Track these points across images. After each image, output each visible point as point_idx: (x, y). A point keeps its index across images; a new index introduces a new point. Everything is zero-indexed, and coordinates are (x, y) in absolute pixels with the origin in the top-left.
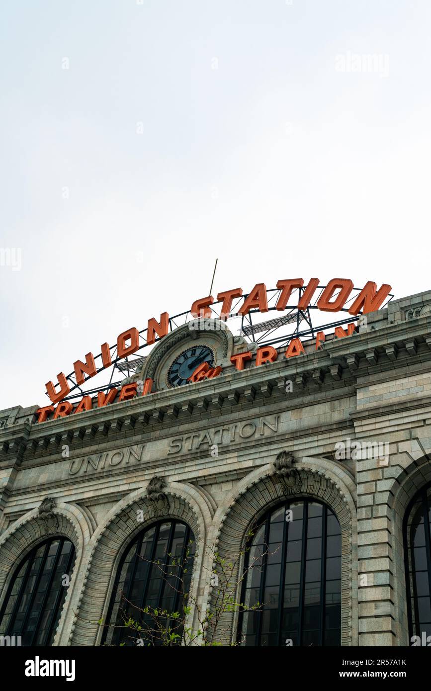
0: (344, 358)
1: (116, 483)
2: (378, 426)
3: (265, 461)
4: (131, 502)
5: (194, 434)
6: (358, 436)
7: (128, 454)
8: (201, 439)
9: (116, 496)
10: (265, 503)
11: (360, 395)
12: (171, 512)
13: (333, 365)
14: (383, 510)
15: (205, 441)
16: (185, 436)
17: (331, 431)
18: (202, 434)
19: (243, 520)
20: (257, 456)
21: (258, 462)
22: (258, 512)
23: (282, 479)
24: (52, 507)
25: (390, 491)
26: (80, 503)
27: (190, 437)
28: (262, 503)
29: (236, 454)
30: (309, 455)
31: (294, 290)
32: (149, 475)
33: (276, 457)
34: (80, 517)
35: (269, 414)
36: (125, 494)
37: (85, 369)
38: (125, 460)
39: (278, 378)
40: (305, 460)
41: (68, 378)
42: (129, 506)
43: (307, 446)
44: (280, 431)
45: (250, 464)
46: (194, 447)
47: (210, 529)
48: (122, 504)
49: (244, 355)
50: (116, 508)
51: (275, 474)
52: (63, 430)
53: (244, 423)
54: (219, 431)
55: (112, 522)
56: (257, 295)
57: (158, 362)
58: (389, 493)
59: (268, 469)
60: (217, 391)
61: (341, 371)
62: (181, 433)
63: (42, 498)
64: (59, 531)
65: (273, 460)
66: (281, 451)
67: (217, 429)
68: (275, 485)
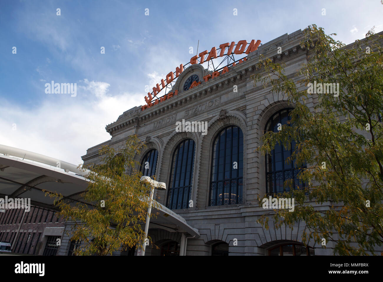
0: (241, 72)
1: (168, 129)
2: (254, 96)
3: (217, 114)
5: (192, 108)
6: (247, 100)
7: (172, 118)
9: (169, 133)
10: (218, 129)
11: (248, 85)
12: (187, 136)
13: (238, 75)
14: (255, 126)
15: (196, 110)
16: (190, 109)
17: (238, 100)
18: (195, 107)
19: (211, 136)
20: (214, 113)
21: (214, 115)
22: (216, 133)
23: (222, 120)
24: (149, 140)
26: (158, 137)
28: (217, 129)
29: (207, 113)
30: (231, 110)
31: (226, 48)
33: (220, 112)
34: (158, 141)
35: (217, 97)
36: (171, 132)
37: (156, 90)
38: (171, 120)
39: (219, 83)
40: (230, 112)
41: (151, 94)
42: (173, 136)
43: (231, 107)
44: (221, 102)
45: (211, 116)
46: (193, 112)
47: (199, 141)
48: (171, 136)
49: (208, 76)
50: (169, 137)
51: (220, 119)
52: (150, 112)
53: (209, 101)
54: (201, 106)
55: (168, 142)
56: (213, 52)
57: (180, 83)
58: (257, 120)
59: (217, 117)
60: (198, 91)
61: (241, 76)
62: (188, 108)
63: (146, 137)
65: (218, 113)
66: (221, 110)
67: (200, 105)
68: (220, 122)
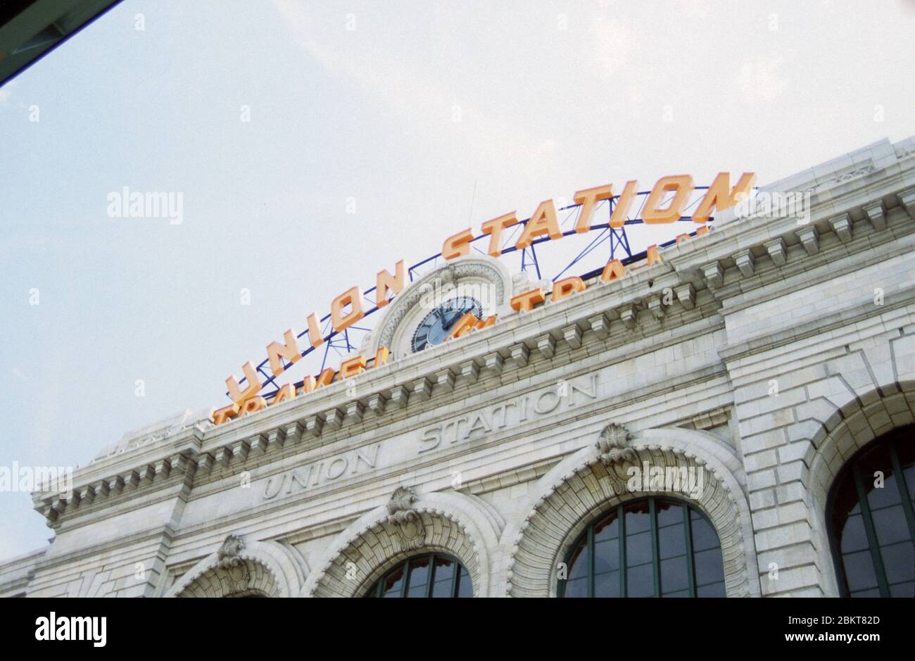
0: (699, 271)
1: (337, 505)
2: (769, 364)
3: (580, 443)
4: (363, 530)
5: (459, 418)
6: (735, 384)
7: (356, 460)
8: (471, 422)
9: (339, 524)
10: (584, 510)
11: (731, 323)
12: (428, 541)
13: (680, 285)
14: (797, 491)
15: (478, 426)
16: (445, 423)
17: (687, 384)
18: (472, 417)
19: (552, 540)
20: (567, 437)
21: (568, 447)
22: (574, 525)
23: (610, 470)
24: (238, 549)
25: (803, 460)
26: (282, 540)
27: (453, 424)
28: (581, 510)
29: (532, 438)
30: (655, 425)
31: (599, 203)
32: (391, 486)
33: (599, 434)
34: (284, 559)
35: (581, 373)
36: (351, 519)
37: (283, 353)
38: (351, 468)
39: (590, 316)
40: (648, 434)
41: (258, 370)
42: (361, 536)
43: (650, 412)
44: (601, 396)
45: (556, 451)
46: (461, 436)
47: (495, 557)
48: (350, 534)
49: (533, 295)
50: (341, 541)
51: (600, 460)
52: (252, 433)
53: (540, 393)
54: (500, 409)
55: (334, 562)
56: (543, 216)
57: (395, 328)
58: (800, 463)
59: (588, 455)
60: (493, 348)
61: (694, 294)
62: (436, 420)
63: (223, 538)
64: (251, 585)
65: (594, 440)
66: (607, 423)
67: (497, 406)
68: (597, 479)
